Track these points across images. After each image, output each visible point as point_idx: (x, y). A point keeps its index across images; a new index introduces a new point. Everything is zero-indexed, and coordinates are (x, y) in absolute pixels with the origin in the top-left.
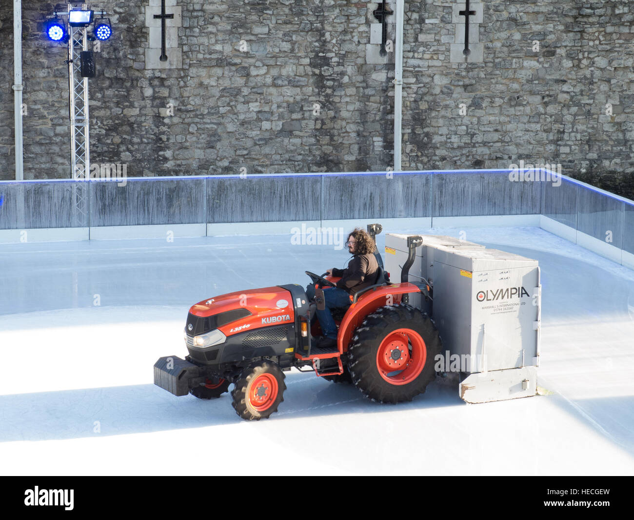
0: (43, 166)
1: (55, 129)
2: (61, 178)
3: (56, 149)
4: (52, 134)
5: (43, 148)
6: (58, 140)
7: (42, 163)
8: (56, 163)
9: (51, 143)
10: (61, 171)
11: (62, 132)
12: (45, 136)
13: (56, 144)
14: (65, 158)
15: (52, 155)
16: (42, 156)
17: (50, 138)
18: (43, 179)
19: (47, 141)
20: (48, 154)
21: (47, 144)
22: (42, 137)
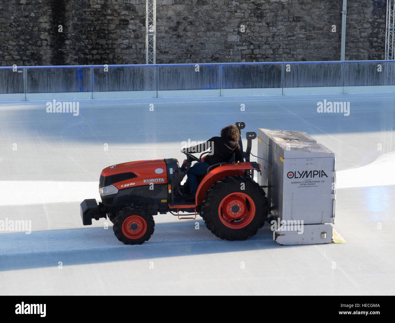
0: (354, 54)
1: (361, 34)
2: (362, 60)
3: (361, 45)
4: (359, 37)
5: (354, 44)
6: (362, 40)
7: (353, 52)
8: (360, 52)
9: (358, 42)
10: (362, 56)
11: (364, 36)
12: (356, 38)
13: (361, 42)
14: (365, 50)
15: (358, 48)
16: (353, 48)
17: (358, 39)
18: (353, 60)
19: (357, 41)
20: (356, 47)
21: (356, 42)
22: (354, 38)
